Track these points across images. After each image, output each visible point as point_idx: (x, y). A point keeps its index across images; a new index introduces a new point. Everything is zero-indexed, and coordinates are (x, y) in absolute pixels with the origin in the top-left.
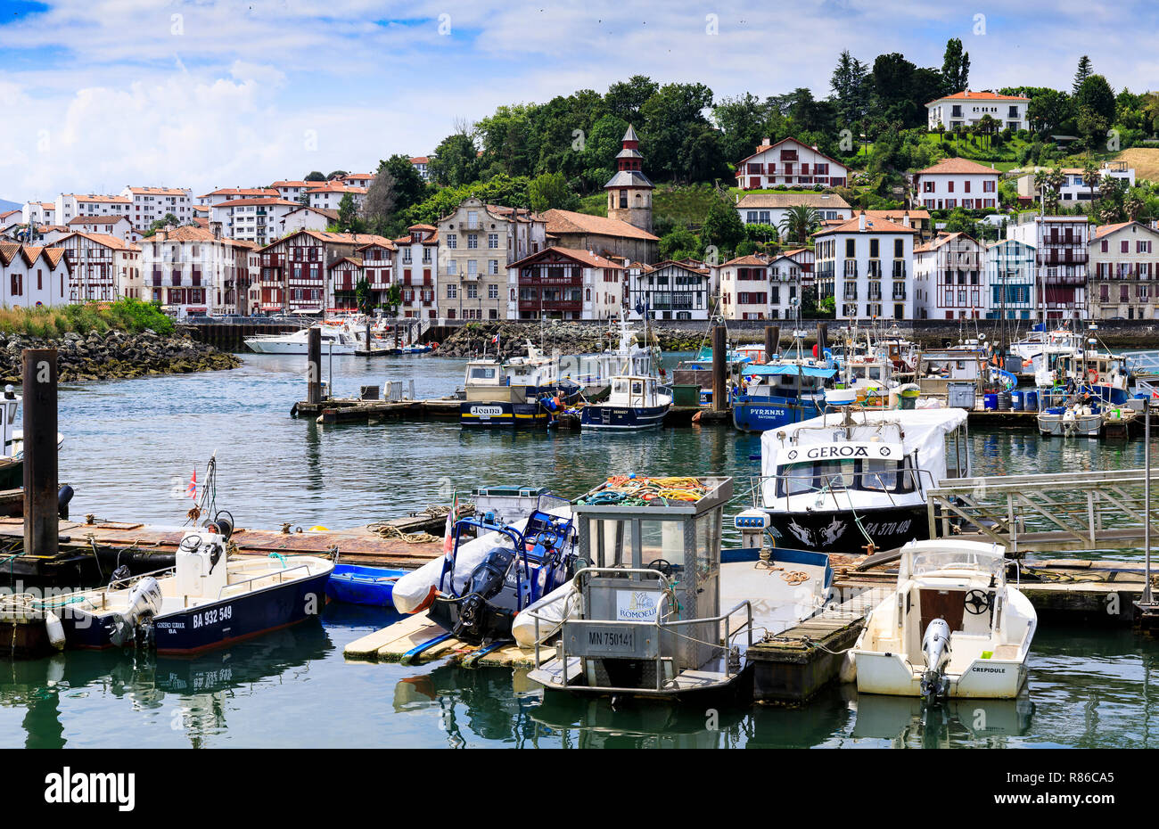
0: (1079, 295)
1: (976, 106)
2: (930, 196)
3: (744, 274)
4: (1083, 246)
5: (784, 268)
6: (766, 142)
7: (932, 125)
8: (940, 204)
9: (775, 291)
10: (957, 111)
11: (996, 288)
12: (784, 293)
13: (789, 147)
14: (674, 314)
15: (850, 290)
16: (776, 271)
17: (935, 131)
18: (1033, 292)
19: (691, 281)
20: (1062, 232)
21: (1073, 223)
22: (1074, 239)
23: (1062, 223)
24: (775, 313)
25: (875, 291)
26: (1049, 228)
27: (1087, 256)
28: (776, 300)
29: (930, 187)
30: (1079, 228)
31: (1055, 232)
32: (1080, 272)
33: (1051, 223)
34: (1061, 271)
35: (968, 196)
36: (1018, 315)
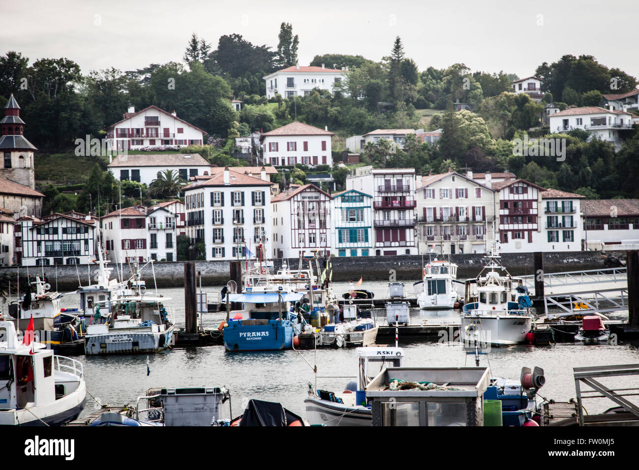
0: (409, 233)
1: (306, 77)
2: (274, 154)
3: (126, 224)
4: (412, 193)
5: (161, 217)
6: (132, 110)
7: (270, 94)
8: (283, 161)
9: (153, 237)
10: (290, 83)
11: (340, 230)
12: (161, 239)
13: (152, 113)
14: (65, 259)
15: (218, 235)
16: (154, 220)
17: (272, 101)
18: (372, 234)
19: (78, 231)
20: (393, 182)
21: (402, 174)
22: (404, 188)
23: (394, 174)
24: (154, 256)
25: (238, 235)
26: (383, 179)
27: (415, 202)
28: (154, 245)
29: (275, 147)
30: (408, 178)
31: (387, 182)
32: (409, 216)
33: (385, 175)
34: (394, 215)
35: (306, 154)
36: (359, 254)
